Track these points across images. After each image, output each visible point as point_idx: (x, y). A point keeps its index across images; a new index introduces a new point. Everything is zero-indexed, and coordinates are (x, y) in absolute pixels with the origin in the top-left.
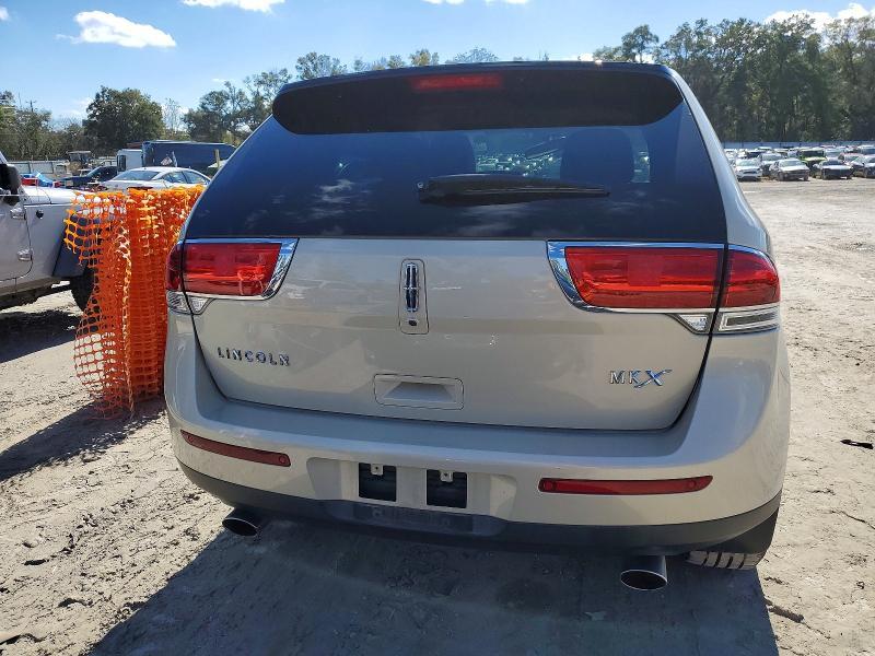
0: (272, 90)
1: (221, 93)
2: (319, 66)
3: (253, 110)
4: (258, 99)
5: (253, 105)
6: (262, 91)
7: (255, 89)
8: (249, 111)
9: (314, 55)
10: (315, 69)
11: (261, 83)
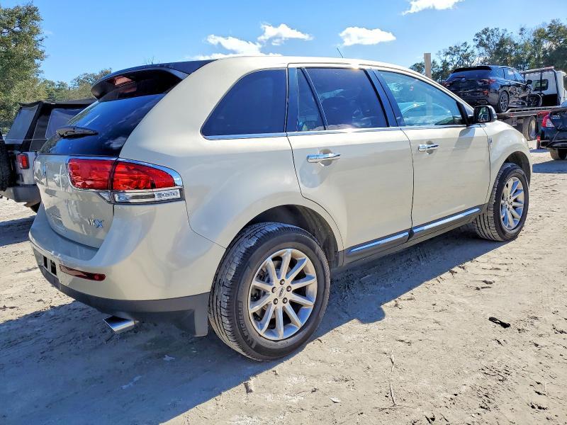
0: (455, 58)
1: (421, 64)
2: (491, 37)
3: (442, 72)
4: (445, 64)
5: (442, 69)
6: (448, 59)
7: (444, 58)
8: (438, 73)
9: (487, 29)
10: (487, 39)
11: (448, 54)
